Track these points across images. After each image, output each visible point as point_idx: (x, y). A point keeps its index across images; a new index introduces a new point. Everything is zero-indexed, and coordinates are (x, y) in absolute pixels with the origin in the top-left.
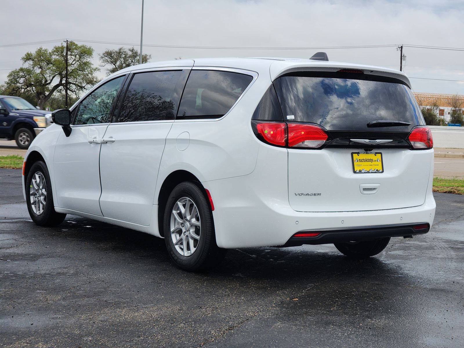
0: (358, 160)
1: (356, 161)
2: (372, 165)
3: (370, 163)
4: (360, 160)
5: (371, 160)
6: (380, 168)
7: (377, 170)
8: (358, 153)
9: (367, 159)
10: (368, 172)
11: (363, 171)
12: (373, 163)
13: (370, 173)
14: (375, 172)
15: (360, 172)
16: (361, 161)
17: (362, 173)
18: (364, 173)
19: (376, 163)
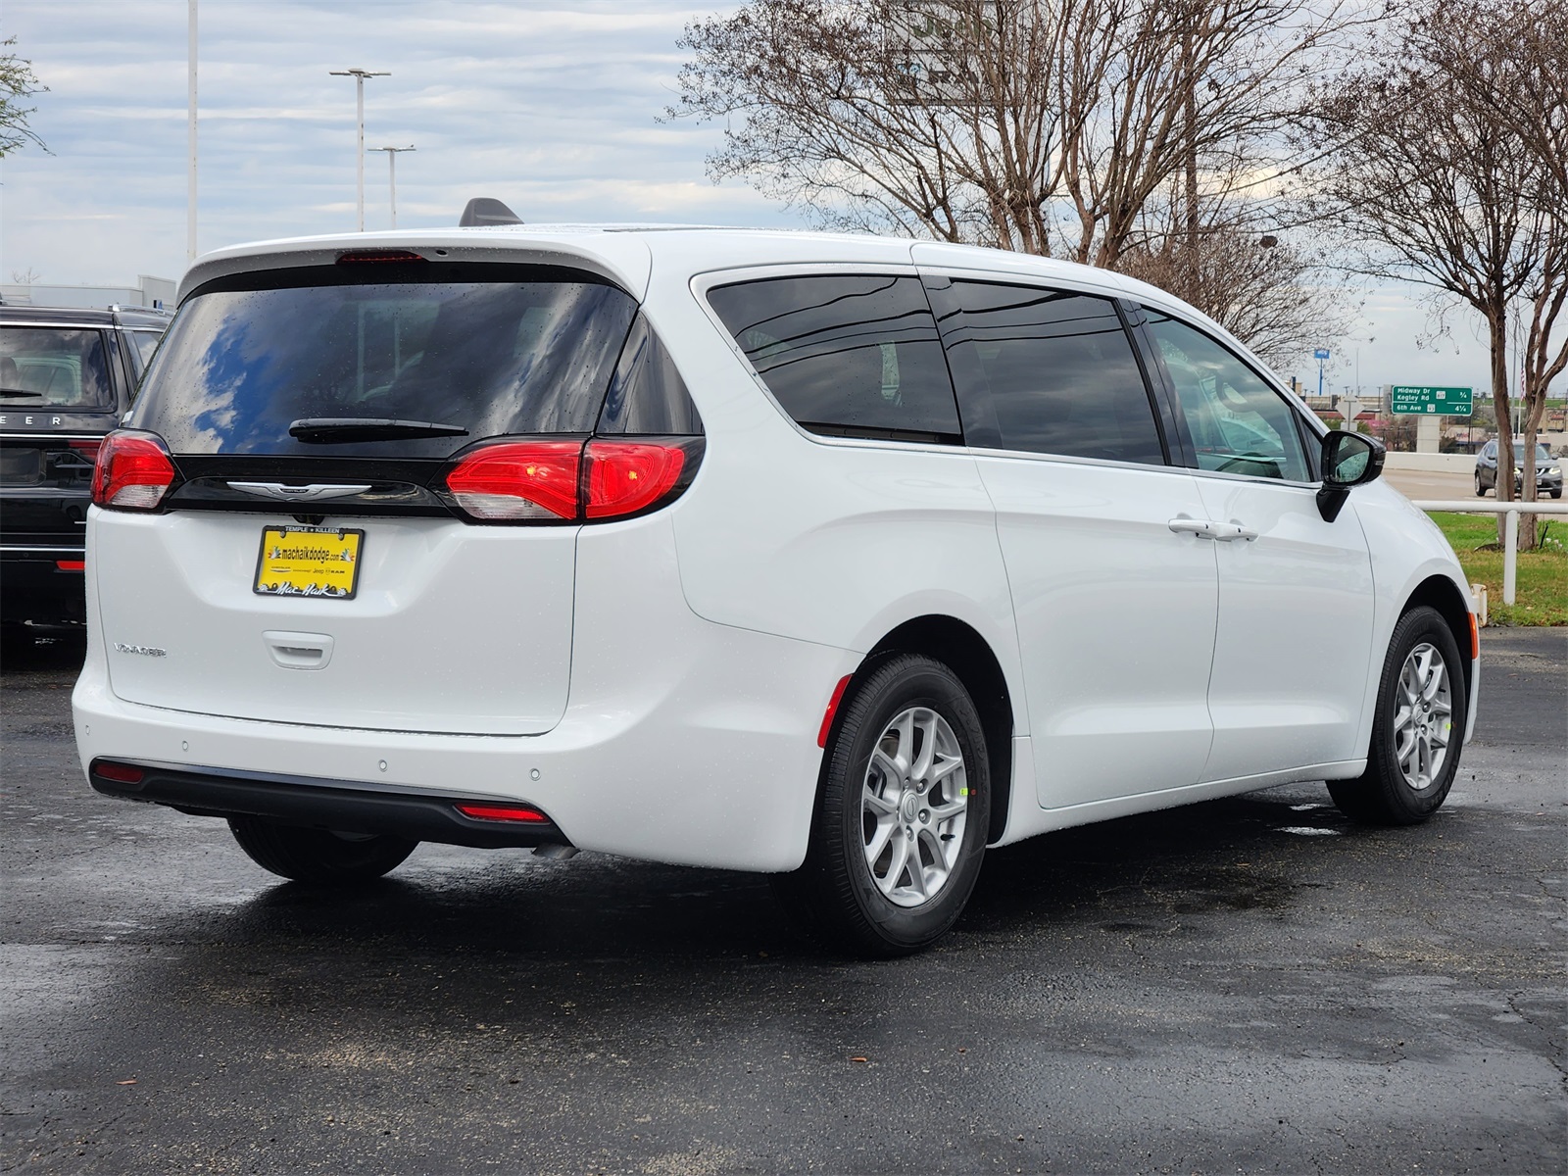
0: (281, 552)
1: (274, 555)
2: (321, 572)
3: (316, 564)
4: (285, 551)
5: (322, 555)
6: (344, 584)
7: (332, 590)
8: (283, 529)
9: (310, 549)
10: (299, 594)
11: (280, 590)
12: (329, 564)
13: (304, 596)
14: (323, 596)
15: (272, 591)
16: (287, 554)
17: (276, 594)
18: (285, 595)
19: (337, 565)
